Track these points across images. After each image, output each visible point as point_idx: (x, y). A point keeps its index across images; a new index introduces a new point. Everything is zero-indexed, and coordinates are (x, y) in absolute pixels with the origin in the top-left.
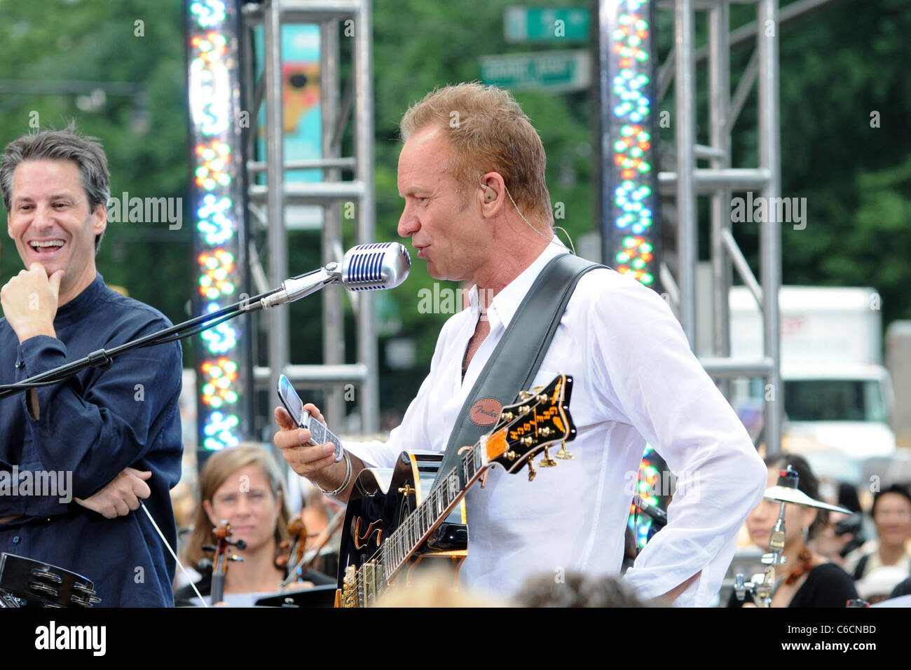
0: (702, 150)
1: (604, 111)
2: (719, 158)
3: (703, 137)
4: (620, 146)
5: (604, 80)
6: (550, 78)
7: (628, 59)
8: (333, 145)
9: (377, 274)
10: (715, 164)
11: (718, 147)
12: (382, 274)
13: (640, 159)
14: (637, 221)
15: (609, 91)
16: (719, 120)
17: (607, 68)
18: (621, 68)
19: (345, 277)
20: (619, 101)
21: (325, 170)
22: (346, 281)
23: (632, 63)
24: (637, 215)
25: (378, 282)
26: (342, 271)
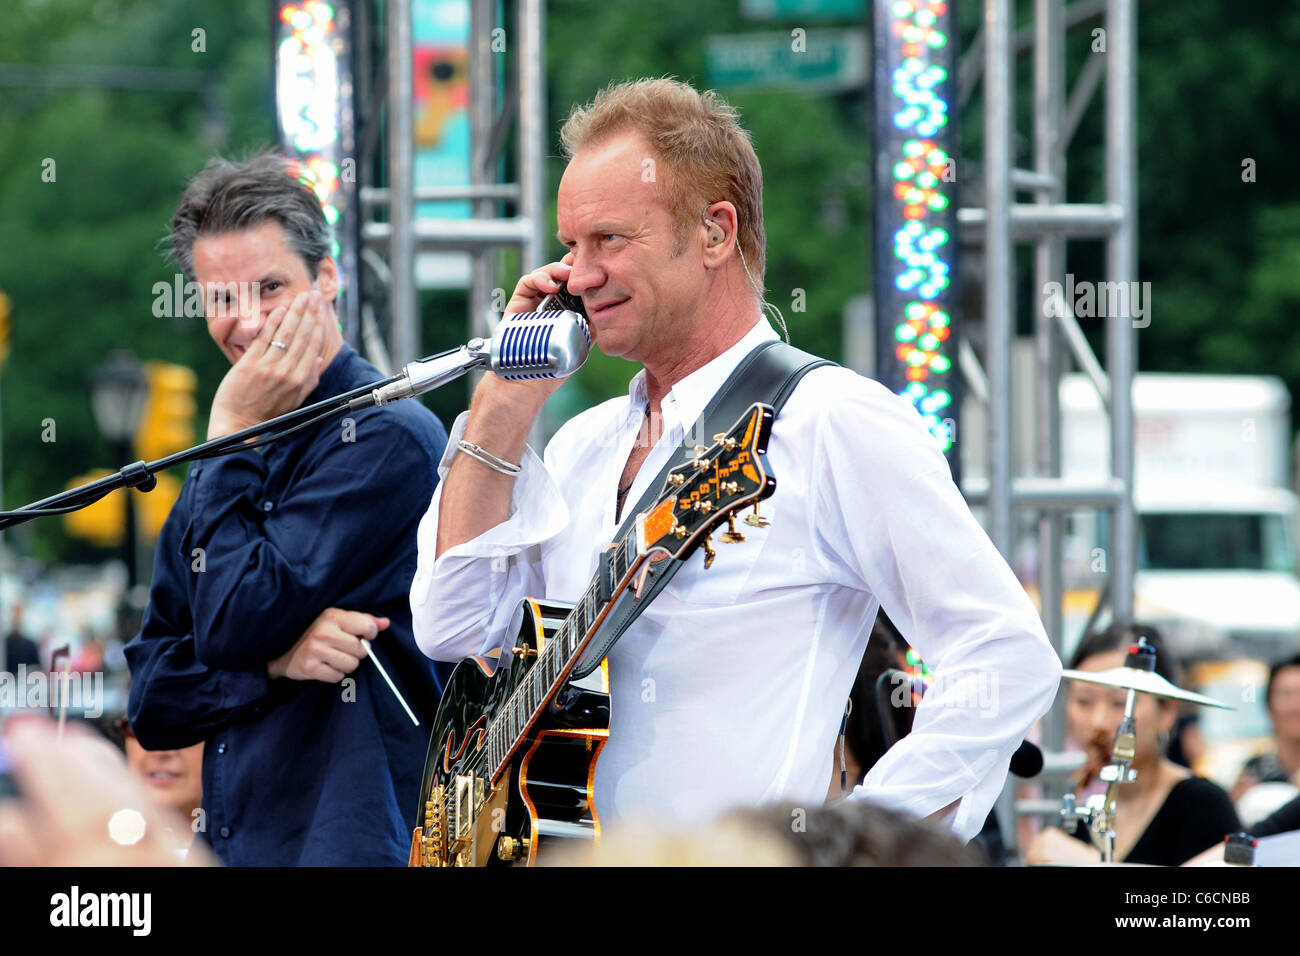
0: (1023, 177)
1: (881, 119)
2: (1047, 190)
3: (1024, 159)
4: (902, 171)
5: (879, 75)
6: (809, 70)
7: (916, 44)
8: (487, 164)
9: (542, 356)
10: (1042, 198)
11: (1047, 173)
12: (550, 356)
13: (932, 190)
14: (927, 280)
15: (888, 88)
16: (1049, 133)
17: (885, 57)
18: (907, 57)
19: (495, 360)
20: (902, 105)
21: (475, 203)
22: (496, 365)
23: (922, 50)
24: (927, 271)
25: (544, 368)
26: (491, 349)
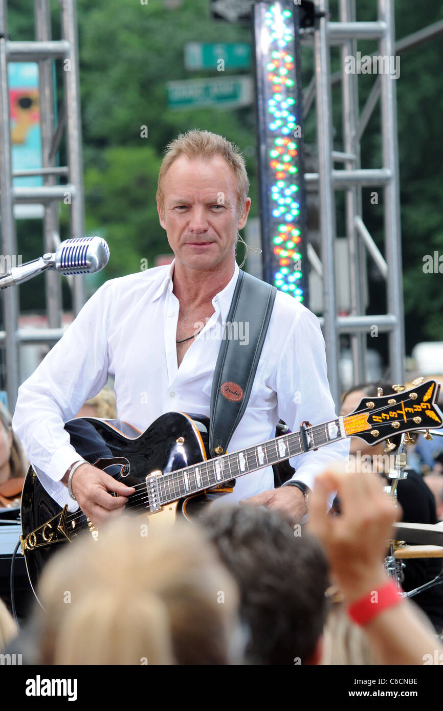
0: (337, 155)
1: (262, 126)
2: (351, 161)
3: (338, 142)
4: (274, 154)
5: (260, 102)
6: (222, 98)
7: (279, 85)
8: (50, 156)
9: (83, 262)
10: (349, 166)
11: (350, 153)
12: (87, 262)
13: (289, 163)
14: (288, 212)
15: (265, 110)
16: (351, 132)
17: (263, 93)
18: (274, 93)
19: (58, 264)
20: (273, 119)
21: (45, 176)
22: (59, 267)
23: (282, 88)
24: (288, 206)
25: (84, 268)
26: (56, 259)
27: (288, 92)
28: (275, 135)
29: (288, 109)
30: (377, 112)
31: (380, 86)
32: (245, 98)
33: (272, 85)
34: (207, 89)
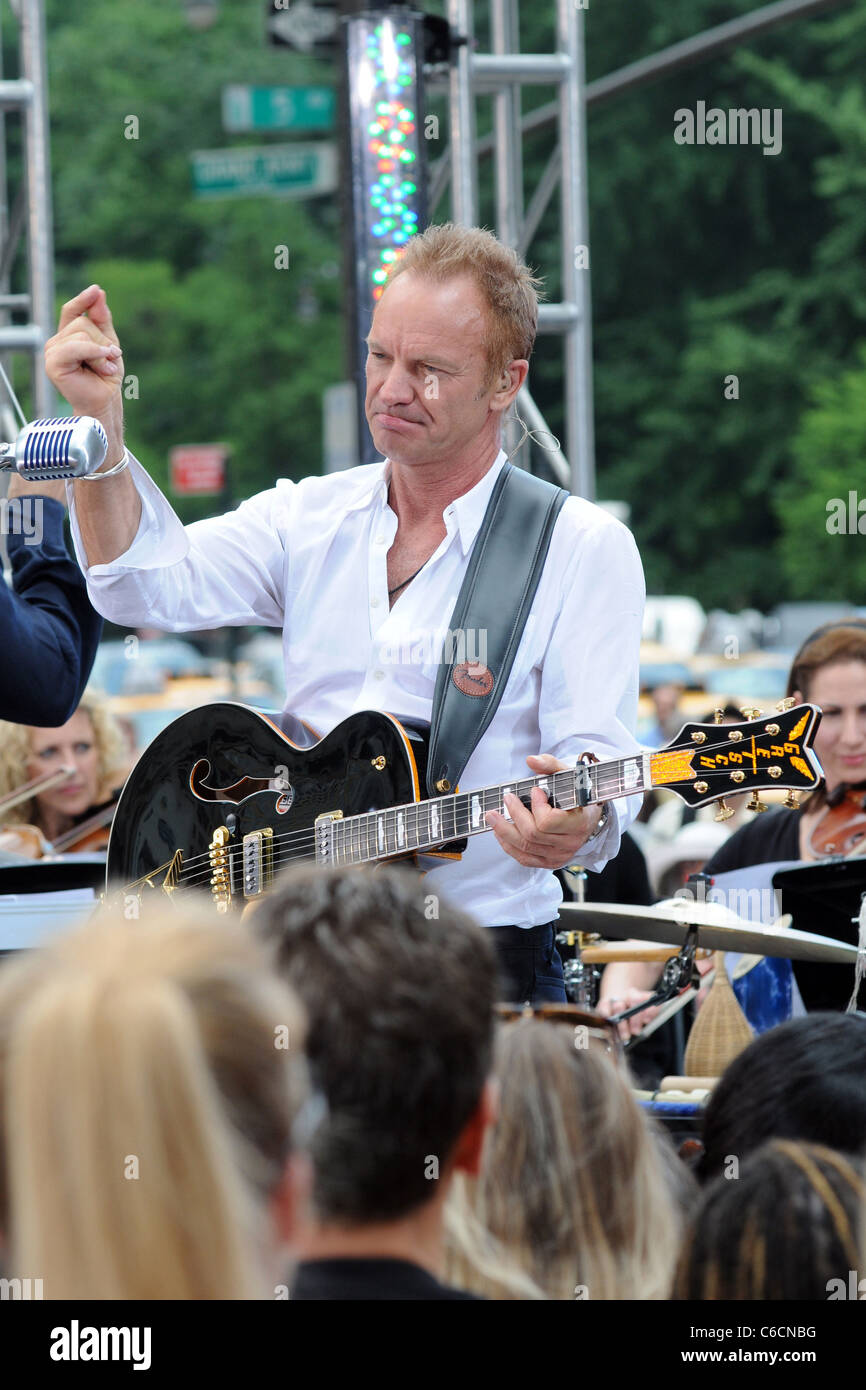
1: (359, 229)
4: (379, 276)
5: (357, 189)
6: (284, 180)
7: (389, 160)
9: (64, 459)
12: (70, 458)
15: (364, 203)
17: (362, 173)
18: (381, 173)
19: (20, 462)
20: (379, 216)
22: (22, 468)
23: (395, 166)
25: (65, 469)
26: (17, 454)
27: (404, 170)
28: (381, 244)
29: (403, 201)
30: (554, 206)
31: (559, 162)
32: (325, 179)
33: (377, 160)
34: (260, 164)
